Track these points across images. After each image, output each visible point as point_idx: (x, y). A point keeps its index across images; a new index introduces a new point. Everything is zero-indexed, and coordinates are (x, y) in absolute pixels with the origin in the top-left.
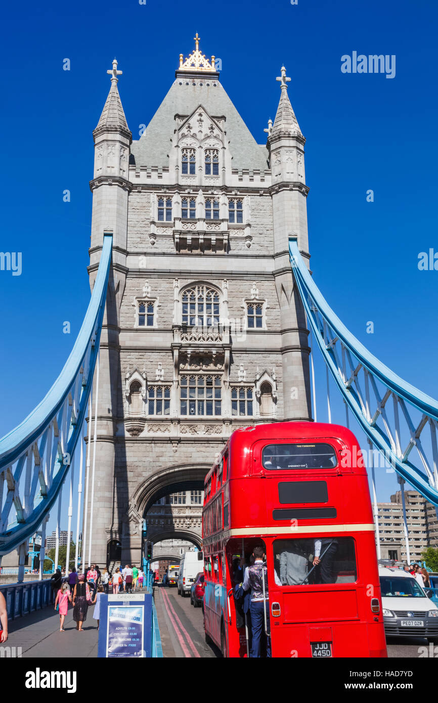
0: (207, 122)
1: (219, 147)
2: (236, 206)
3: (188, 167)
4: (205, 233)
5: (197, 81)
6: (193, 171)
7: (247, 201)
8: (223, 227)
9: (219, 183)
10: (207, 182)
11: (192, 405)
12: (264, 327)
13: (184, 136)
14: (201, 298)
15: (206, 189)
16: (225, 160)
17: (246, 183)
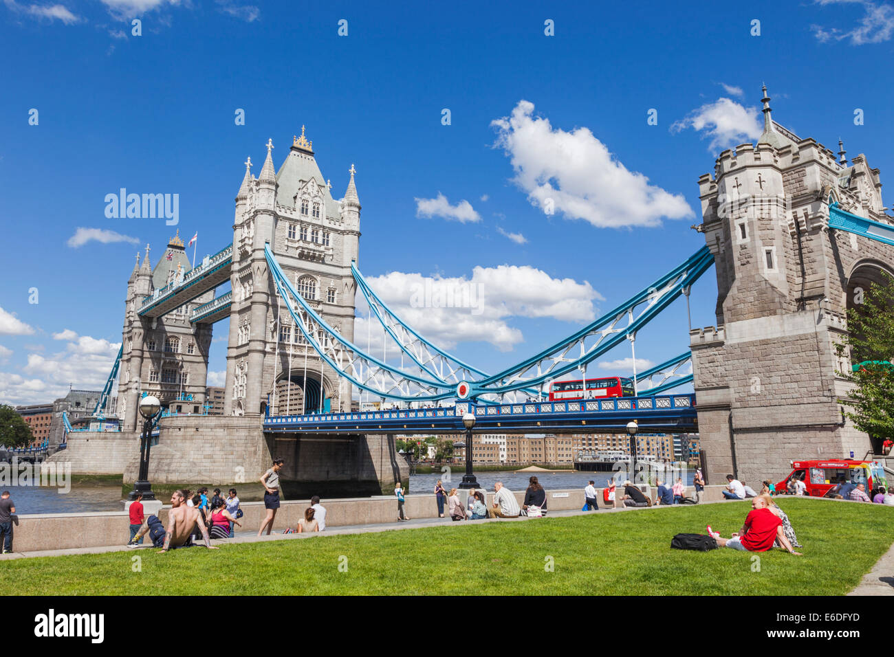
0: (316, 188)
1: (321, 203)
2: (326, 235)
3: (304, 210)
4: (314, 251)
5: (303, 155)
6: (307, 213)
7: (332, 235)
8: (322, 248)
9: (319, 222)
10: (314, 222)
11: (300, 339)
12: (335, 303)
13: (305, 193)
14: (307, 284)
15: (314, 225)
16: (322, 210)
17: (332, 226)
